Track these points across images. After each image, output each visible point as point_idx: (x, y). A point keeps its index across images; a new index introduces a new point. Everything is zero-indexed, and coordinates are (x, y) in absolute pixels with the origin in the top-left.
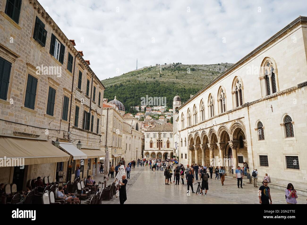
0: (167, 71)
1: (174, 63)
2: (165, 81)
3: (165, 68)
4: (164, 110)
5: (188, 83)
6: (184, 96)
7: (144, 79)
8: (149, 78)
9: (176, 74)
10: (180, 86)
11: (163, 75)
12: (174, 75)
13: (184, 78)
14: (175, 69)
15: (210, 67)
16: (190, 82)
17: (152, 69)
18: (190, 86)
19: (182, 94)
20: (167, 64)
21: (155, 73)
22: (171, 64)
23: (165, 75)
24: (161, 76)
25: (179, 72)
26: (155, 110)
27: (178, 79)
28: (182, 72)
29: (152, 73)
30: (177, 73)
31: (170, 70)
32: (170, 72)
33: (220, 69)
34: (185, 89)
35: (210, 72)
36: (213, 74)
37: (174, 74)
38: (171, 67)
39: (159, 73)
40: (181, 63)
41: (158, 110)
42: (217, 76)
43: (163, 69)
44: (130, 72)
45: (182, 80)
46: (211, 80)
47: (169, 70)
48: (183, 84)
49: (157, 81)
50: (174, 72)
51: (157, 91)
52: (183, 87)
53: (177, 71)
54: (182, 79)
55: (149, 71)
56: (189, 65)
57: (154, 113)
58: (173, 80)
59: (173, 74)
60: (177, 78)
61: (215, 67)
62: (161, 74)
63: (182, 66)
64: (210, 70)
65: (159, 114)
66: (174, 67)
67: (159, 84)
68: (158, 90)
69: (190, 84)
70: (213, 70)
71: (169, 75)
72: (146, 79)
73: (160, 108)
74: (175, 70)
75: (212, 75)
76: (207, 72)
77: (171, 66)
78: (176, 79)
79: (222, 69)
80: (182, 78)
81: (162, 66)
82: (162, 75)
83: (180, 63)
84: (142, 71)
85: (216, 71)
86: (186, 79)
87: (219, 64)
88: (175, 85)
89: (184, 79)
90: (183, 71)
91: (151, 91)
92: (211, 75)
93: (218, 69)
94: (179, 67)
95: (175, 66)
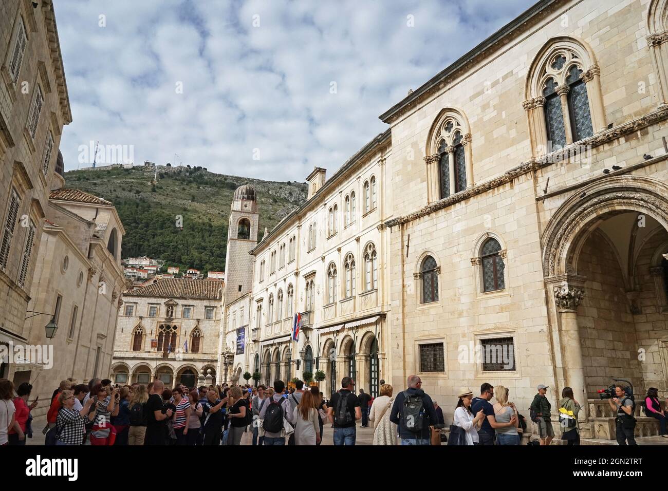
0: (170, 181)
1: (188, 166)
2: (163, 202)
3: (166, 173)
4: (155, 269)
5: (219, 214)
6: (207, 240)
7: (111, 191)
8: (124, 189)
9: (192, 191)
10: (199, 217)
11: (161, 188)
12: (187, 191)
13: (210, 202)
14: (192, 179)
15: (271, 186)
16: (222, 211)
17: (134, 171)
18: (222, 221)
19: (203, 236)
20: (173, 165)
21: (140, 181)
22: (181, 167)
23: (164, 188)
24: (154, 190)
25: (199, 188)
26: (133, 267)
27: (195, 204)
28: (206, 188)
29: (133, 180)
30: (193, 189)
31: (179, 180)
32: (177, 183)
33: (291, 194)
34: (210, 226)
35: (270, 196)
36: (275, 201)
37: (188, 189)
38: (182, 174)
39: (149, 183)
40: (206, 169)
41: (141, 268)
42: (284, 206)
43: (161, 176)
44: (73, 171)
45: (204, 205)
46: (271, 213)
47: (176, 179)
48: (208, 213)
49: (142, 200)
50: (187, 184)
51: (143, 222)
52: (206, 221)
53: (194, 185)
54: (205, 203)
55: (125, 175)
56: (223, 176)
57: (128, 274)
58: (184, 202)
59: (184, 189)
60: (193, 200)
61: (281, 188)
62: (154, 185)
63: (207, 175)
64: (270, 192)
65: (142, 277)
66: (188, 174)
67: (149, 207)
68: (145, 221)
69: (223, 216)
70: (276, 193)
71: (174, 191)
72: (115, 191)
73: (145, 262)
74: (190, 182)
75: (274, 204)
76: (262, 195)
77: (181, 171)
78: (190, 201)
79: (294, 195)
80: (206, 201)
81: (160, 167)
82: (157, 187)
83: (204, 168)
84: (109, 172)
85: (283, 196)
86: (215, 205)
87: (289, 183)
88: (189, 214)
89: (211, 204)
90: (208, 186)
91: (126, 220)
92: (271, 204)
93: (287, 192)
94: (201, 176)
95: (191, 173)
